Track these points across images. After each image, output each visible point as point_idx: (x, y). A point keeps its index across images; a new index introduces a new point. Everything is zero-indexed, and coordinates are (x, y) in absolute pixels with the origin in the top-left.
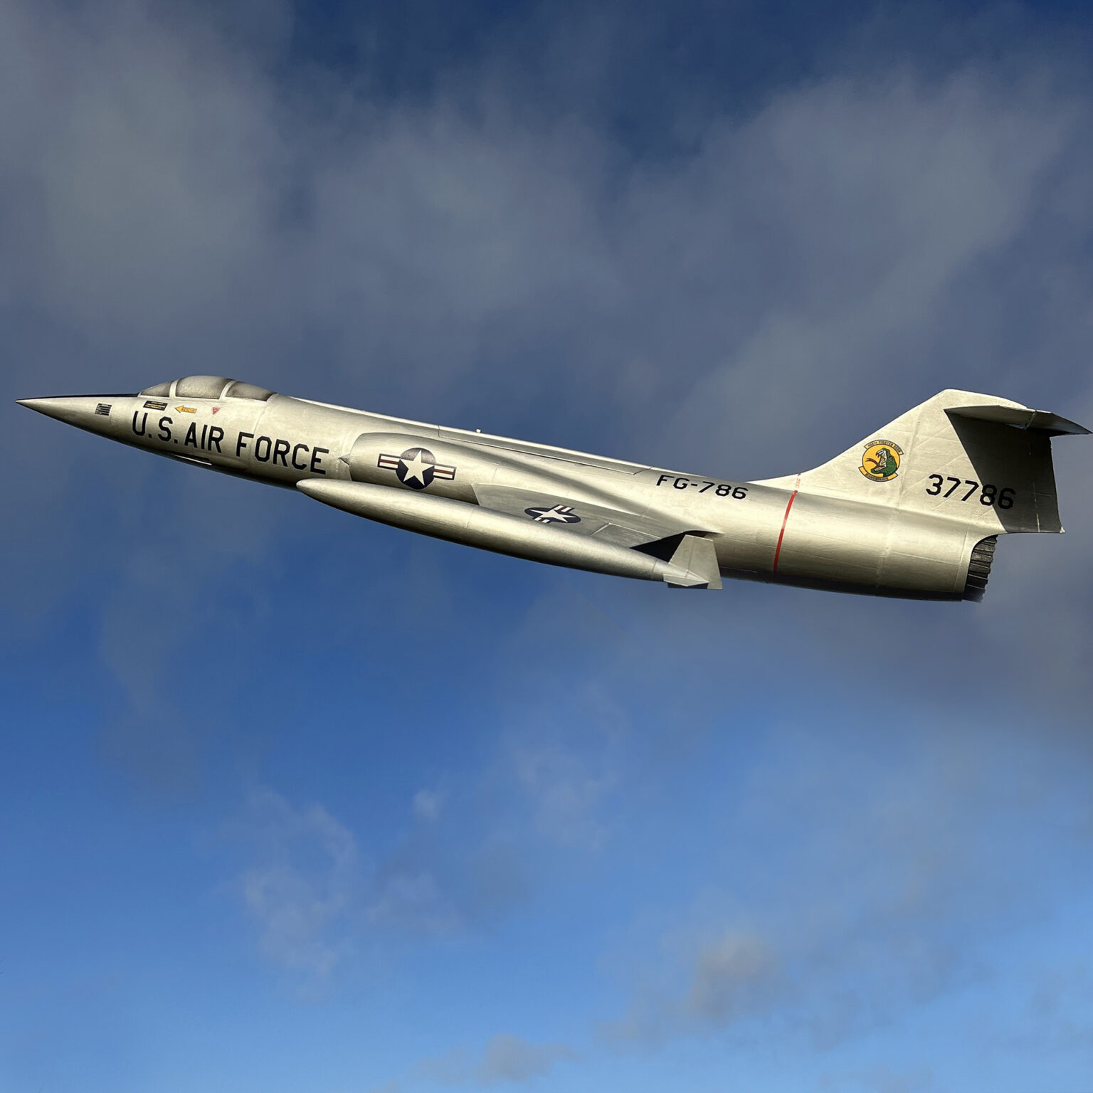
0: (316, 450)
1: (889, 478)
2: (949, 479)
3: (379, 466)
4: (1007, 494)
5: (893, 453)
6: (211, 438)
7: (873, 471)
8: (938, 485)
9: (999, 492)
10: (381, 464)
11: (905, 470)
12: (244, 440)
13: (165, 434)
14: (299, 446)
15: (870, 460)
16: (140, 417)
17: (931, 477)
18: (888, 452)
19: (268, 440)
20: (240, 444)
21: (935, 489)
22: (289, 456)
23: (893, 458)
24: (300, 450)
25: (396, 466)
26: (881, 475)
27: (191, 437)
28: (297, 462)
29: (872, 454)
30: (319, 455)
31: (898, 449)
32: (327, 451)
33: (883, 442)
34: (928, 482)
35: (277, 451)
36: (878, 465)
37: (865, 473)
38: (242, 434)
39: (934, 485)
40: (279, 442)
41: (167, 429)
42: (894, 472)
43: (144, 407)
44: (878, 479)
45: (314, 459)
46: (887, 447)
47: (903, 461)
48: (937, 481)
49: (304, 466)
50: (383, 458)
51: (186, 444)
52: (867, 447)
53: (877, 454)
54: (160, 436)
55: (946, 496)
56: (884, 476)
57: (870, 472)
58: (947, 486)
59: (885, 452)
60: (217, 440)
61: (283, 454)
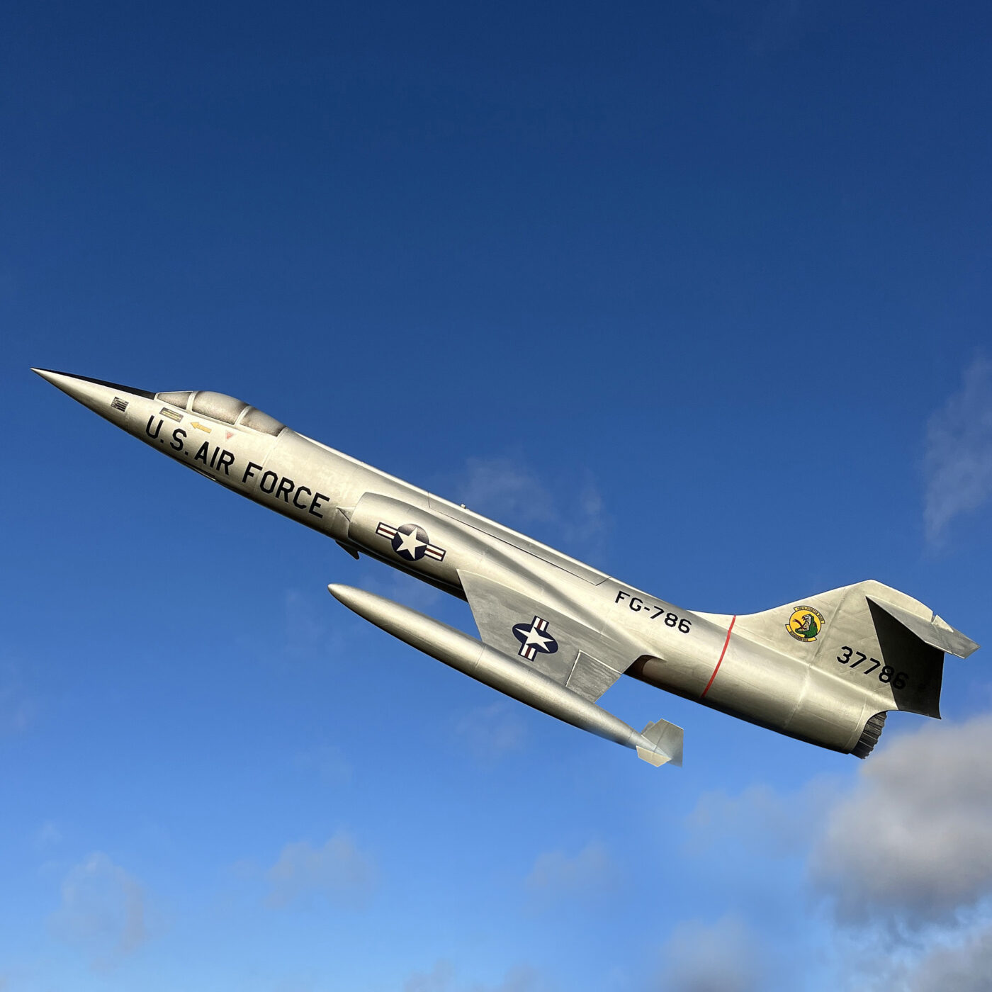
0: (318, 495)
1: (809, 640)
2: (858, 653)
3: (377, 532)
4: (901, 677)
5: (817, 620)
6: (221, 460)
7: (797, 630)
8: (848, 656)
9: (895, 674)
10: (380, 531)
11: (823, 637)
12: (253, 470)
13: (177, 444)
14: (303, 488)
15: (796, 621)
16: (155, 423)
17: (844, 648)
18: (812, 618)
19: (274, 475)
20: (248, 473)
21: (844, 659)
22: (292, 495)
23: (816, 624)
24: (303, 492)
25: (392, 537)
26: (803, 636)
27: (202, 454)
28: (298, 501)
29: (799, 615)
30: (319, 500)
31: (821, 618)
32: (327, 499)
33: (811, 609)
34: (841, 652)
35: (281, 488)
36: (802, 627)
37: (790, 631)
38: (251, 465)
39: (845, 655)
40: (284, 480)
41: (180, 441)
42: (814, 636)
43: (161, 413)
44: (799, 639)
45: (315, 503)
46: (813, 615)
47: (823, 629)
48: (848, 652)
49: (304, 507)
50: (381, 526)
51: (196, 458)
52: (796, 609)
53: (803, 617)
54: (172, 444)
55: (852, 666)
56: (805, 637)
57: (794, 631)
58: (855, 658)
59: (810, 618)
60: (227, 464)
61: (287, 491)
